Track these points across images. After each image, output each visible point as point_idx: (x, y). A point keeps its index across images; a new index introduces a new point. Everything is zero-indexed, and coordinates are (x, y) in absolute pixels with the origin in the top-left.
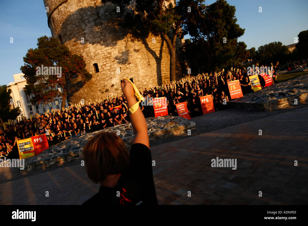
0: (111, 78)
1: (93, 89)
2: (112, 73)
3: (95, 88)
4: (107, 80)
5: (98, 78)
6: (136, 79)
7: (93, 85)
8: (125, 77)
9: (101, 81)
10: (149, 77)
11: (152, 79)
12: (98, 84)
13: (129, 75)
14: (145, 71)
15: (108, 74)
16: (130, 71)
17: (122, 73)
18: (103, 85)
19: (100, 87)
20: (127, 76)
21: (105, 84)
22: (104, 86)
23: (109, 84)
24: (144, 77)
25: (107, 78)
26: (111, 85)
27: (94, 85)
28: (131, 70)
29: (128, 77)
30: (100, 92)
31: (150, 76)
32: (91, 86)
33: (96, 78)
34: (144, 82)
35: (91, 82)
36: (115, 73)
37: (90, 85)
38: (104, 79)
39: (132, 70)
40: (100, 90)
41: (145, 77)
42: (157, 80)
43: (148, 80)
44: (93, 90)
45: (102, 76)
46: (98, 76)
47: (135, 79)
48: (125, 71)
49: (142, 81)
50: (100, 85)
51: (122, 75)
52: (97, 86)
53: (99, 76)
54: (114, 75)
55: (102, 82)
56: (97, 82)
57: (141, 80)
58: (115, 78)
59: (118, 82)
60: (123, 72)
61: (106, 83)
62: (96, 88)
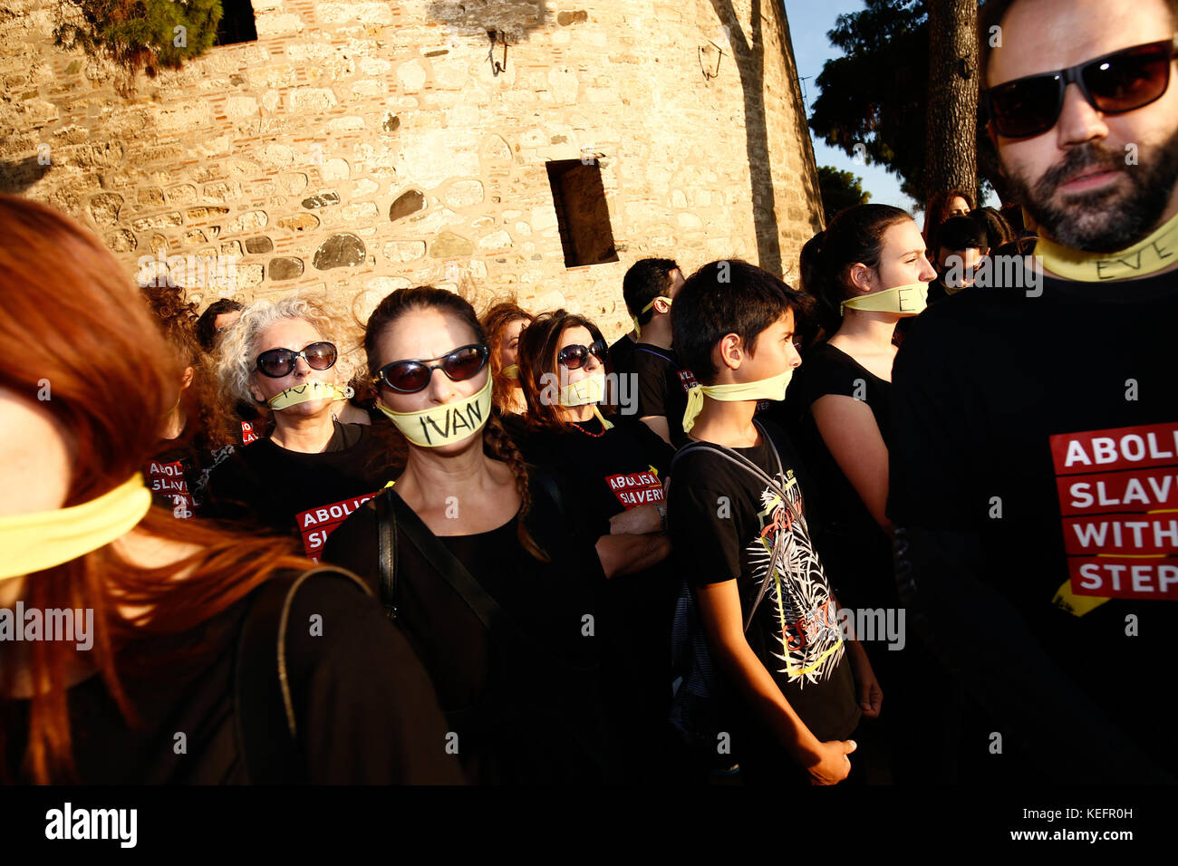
0: (394, 123)
1: (165, 225)
2: (412, 75)
3: (196, 211)
4: (348, 140)
5: (240, 107)
6: (625, 173)
7: (161, 181)
8: (538, 132)
9: (272, 146)
10: (713, 178)
11: (730, 199)
12: (229, 166)
13: (566, 121)
14: (688, 115)
15: (361, 75)
16: (581, 93)
17: (510, 95)
18: (300, 189)
19: (258, 204)
20: (557, 129)
21: (320, 182)
22: (308, 204)
23: (367, 186)
24: (681, 169)
25: (350, 122)
26: (395, 192)
27: (185, 178)
28: (584, 75)
29: (564, 139)
30: (249, 262)
31: (720, 170)
32: (143, 183)
33: (217, 99)
34: (682, 210)
35: (146, 146)
36: (440, 80)
37: (121, 180)
38: (308, 129)
39: (596, 85)
40: (259, 245)
41: (690, 169)
42: (752, 218)
43: (704, 198)
44: (159, 237)
45: (293, 94)
46: (237, 80)
47: (616, 175)
48: (535, 79)
49: (669, 195)
50: (257, 191)
51: (505, 109)
52: (220, 194)
53: (255, 80)
54: (430, 98)
55: (278, 153)
56: (223, 144)
57: (665, 190)
58: (440, 131)
59: (463, 174)
60: (518, 79)
61: (333, 171)
62: (207, 218)
